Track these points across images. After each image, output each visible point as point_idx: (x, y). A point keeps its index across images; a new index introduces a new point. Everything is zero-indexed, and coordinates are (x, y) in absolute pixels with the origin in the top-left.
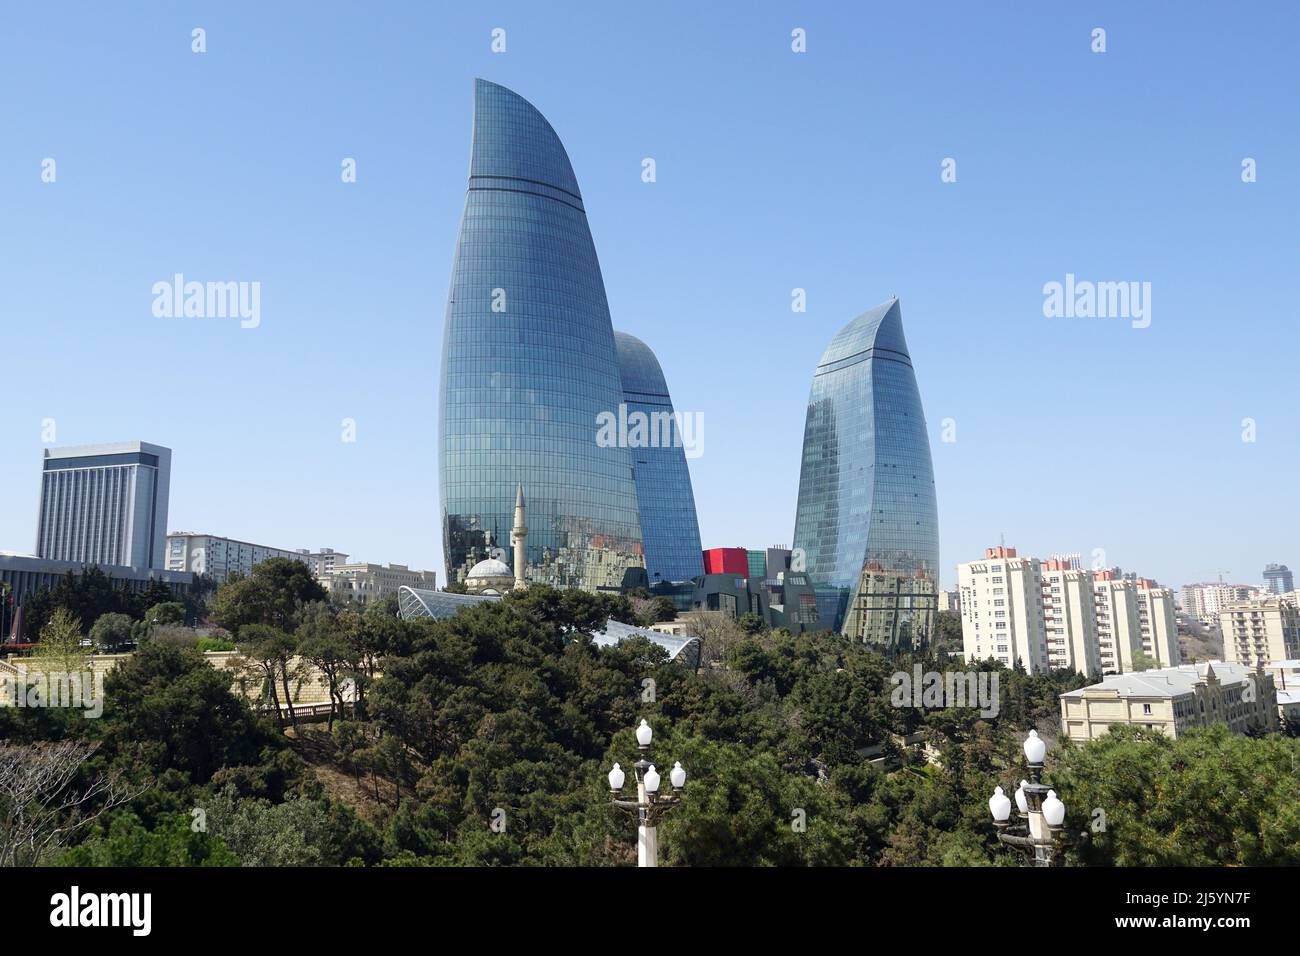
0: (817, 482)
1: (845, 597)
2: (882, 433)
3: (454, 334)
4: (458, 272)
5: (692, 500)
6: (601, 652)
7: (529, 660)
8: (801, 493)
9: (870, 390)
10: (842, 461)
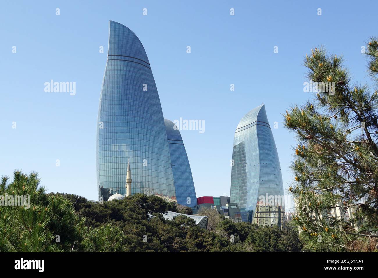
0: (238, 171)
1: (251, 213)
2: (262, 152)
3: (102, 112)
4: (103, 90)
5: (192, 179)
6: (166, 221)
8: (232, 175)
9: (256, 136)
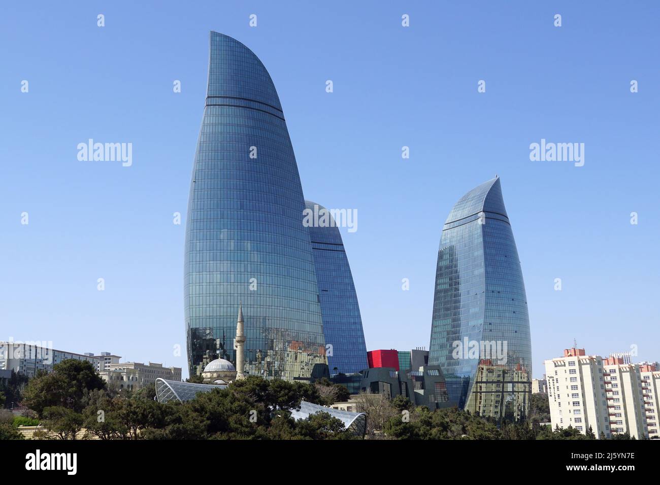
0: (446, 303)
1: (467, 383)
2: (490, 269)
3: (196, 203)
4: (198, 162)
5: (359, 316)
6: (296, 424)
7: (247, 430)
8: (435, 311)
9: (481, 240)
10: (462, 288)
